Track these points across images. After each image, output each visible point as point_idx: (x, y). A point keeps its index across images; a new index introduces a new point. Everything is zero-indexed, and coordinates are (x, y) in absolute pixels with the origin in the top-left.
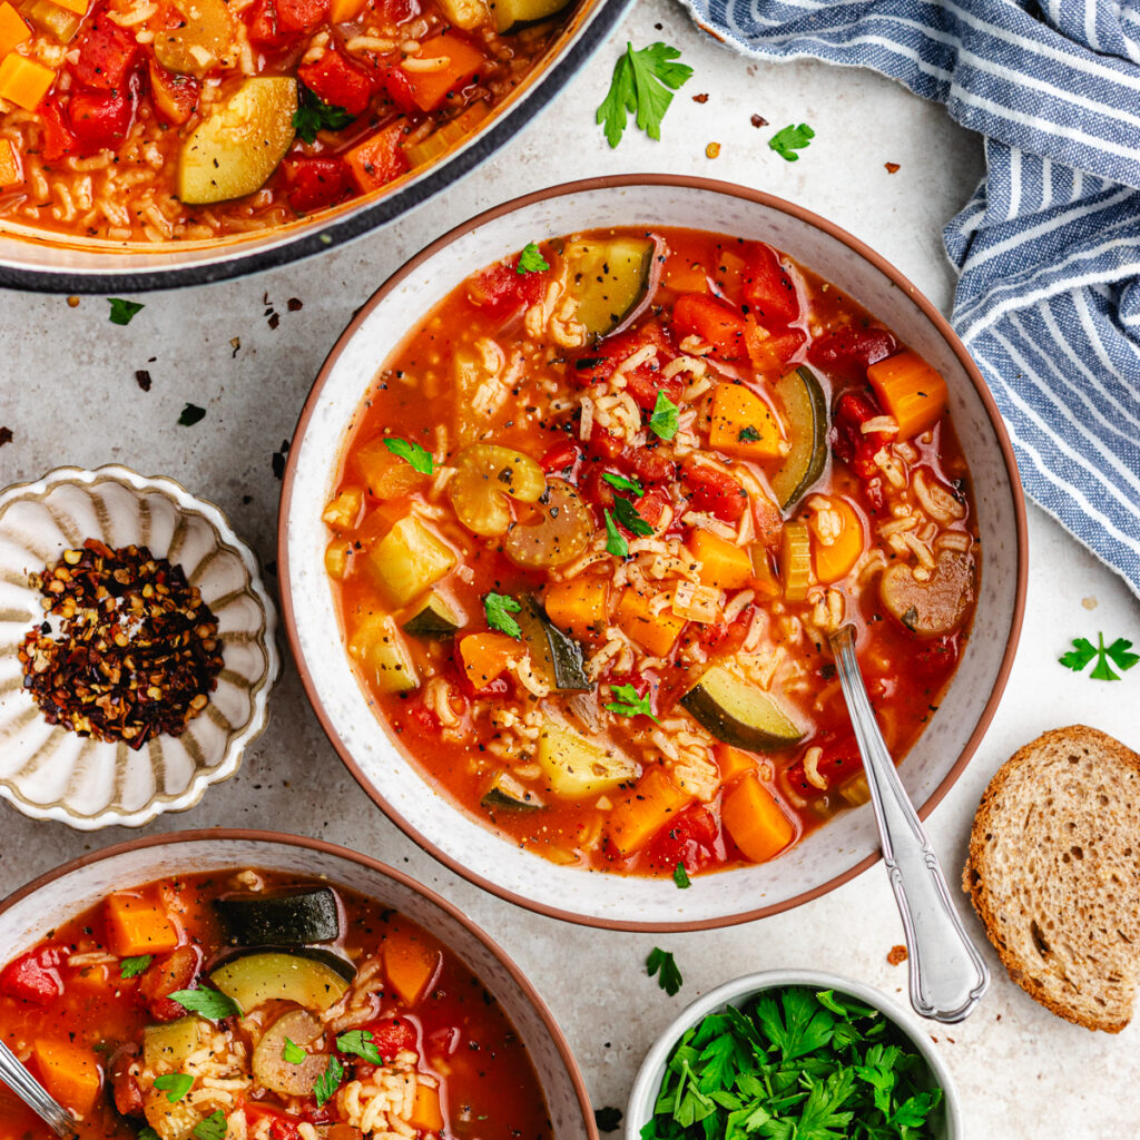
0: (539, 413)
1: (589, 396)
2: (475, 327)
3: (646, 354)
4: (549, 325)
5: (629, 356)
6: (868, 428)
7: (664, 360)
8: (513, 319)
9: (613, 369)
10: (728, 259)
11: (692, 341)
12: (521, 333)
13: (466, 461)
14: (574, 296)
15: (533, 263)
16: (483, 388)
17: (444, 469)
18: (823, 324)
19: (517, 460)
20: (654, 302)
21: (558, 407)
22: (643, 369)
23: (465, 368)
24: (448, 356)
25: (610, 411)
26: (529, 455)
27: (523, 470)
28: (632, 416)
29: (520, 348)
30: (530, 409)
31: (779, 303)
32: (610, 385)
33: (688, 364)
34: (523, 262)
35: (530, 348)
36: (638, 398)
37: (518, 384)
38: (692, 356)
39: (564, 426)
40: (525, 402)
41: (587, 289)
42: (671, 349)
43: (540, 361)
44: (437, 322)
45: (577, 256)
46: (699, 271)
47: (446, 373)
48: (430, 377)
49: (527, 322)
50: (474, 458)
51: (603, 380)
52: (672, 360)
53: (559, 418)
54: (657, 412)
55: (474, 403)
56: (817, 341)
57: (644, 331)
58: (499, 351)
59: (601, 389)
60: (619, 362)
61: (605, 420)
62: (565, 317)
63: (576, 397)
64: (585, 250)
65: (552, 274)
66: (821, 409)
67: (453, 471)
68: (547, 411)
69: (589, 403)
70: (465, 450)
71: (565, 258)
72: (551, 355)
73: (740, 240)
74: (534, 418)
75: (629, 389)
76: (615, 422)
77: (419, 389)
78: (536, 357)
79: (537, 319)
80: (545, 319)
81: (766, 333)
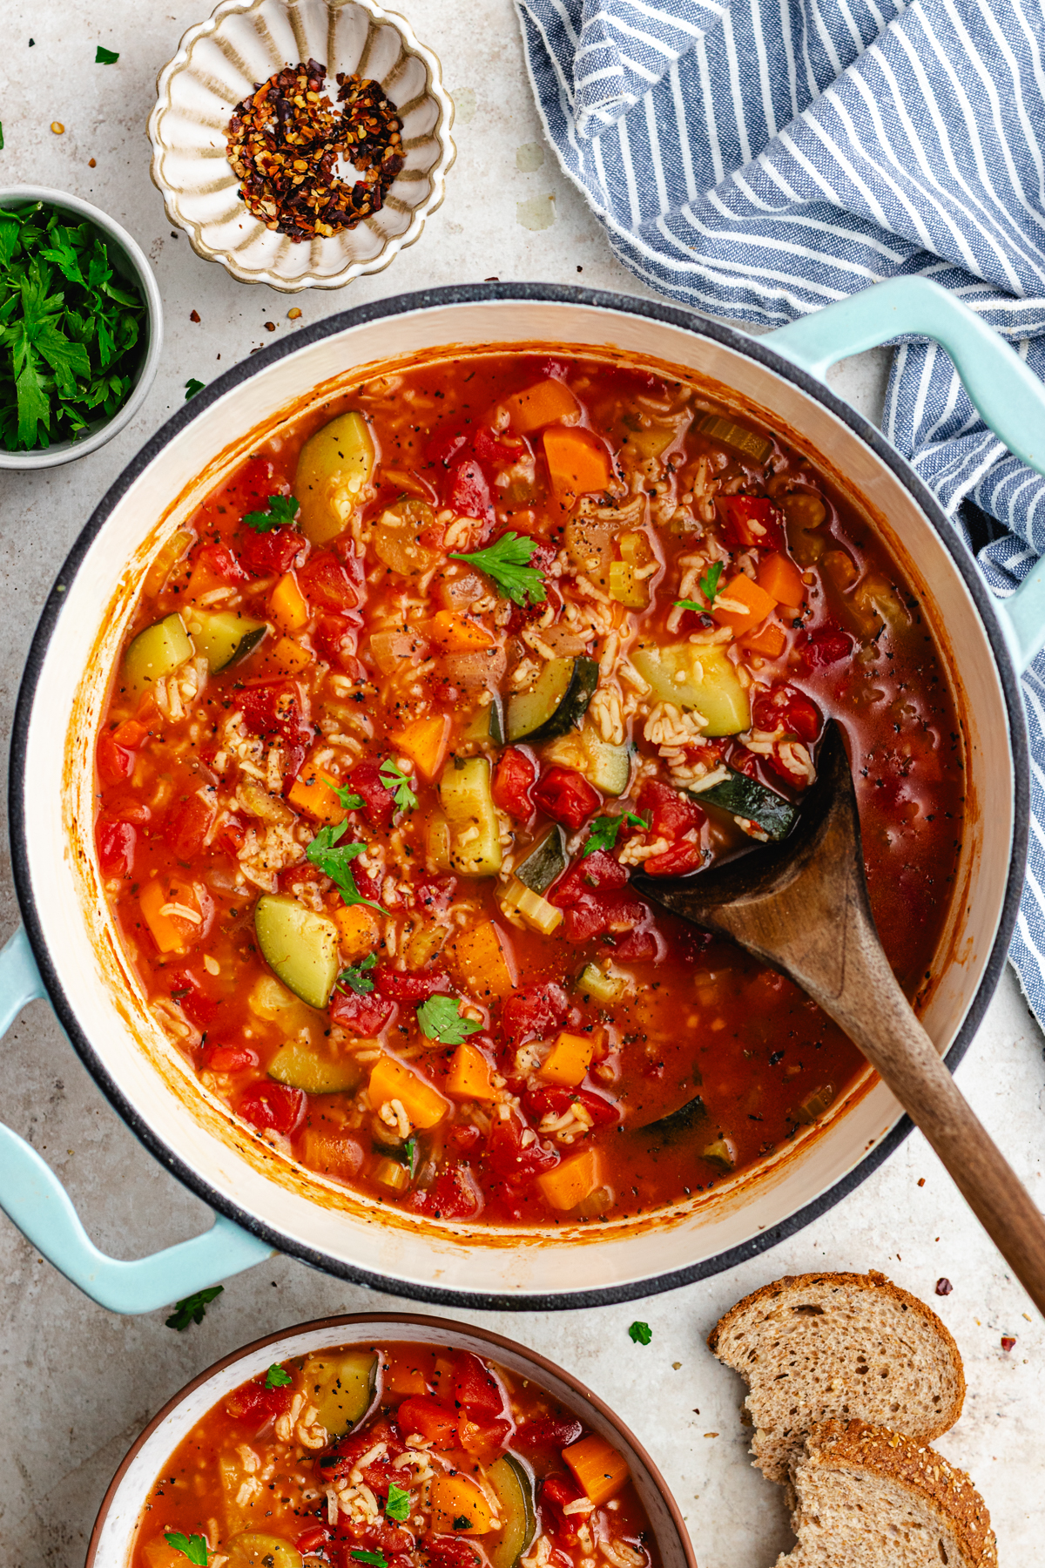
0: (292, 1502)
1: (334, 1488)
2: (234, 1435)
3: (378, 1451)
4: (295, 1430)
5: (363, 1454)
6: (571, 1509)
7: (393, 1455)
8: (265, 1428)
9: (351, 1467)
10: (442, 1365)
11: (415, 1439)
12: (273, 1438)
13: (235, 1549)
14: (315, 1405)
15: (276, 1380)
16: (244, 1487)
17: (217, 1557)
18: (524, 1413)
19: (277, 1548)
20: (381, 1403)
21: (308, 1497)
22: (376, 1465)
23: (228, 1470)
24: (213, 1462)
25: (352, 1501)
26: (287, 1539)
27: (282, 1557)
28: (370, 1504)
29: (273, 1450)
30: (285, 1500)
31: (486, 1402)
32: (350, 1480)
33: (414, 1457)
34: (270, 1379)
35: (280, 1449)
36: (373, 1489)
37: (273, 1479)
38: (418, 1451)
39: (315, 1512)
40: (279, 1495)
41: (324, 1399)
42: (398, 1444)
43: (291, 1459)
44: (201, 1434)
45: (314, 1371)
46: (418, 1374)
47: (213, 1473)
48: (198, 1479)
49: (277, 1431)
50: (241, 1546)
51: (343, 1476)
52: (399, 1454)
53: (309, 1506)
54: (390, 1501)
55: (238, 1499)
56: (520, 1428)
57: (375, 1431)
58: (254, 1455)
59: (343, 1483)
60: (355, 1460)
61: (348, 1510)
62: (308, 1424)
63: (323, 1488)
64: (321, 1367)
65: (294, 1388)
66: (527, 1488)
67: (225, 1559)
68: (300, 1500)
69: (334, 1495)
70: (233, 1539)
71: (305, 1373)
72: (299, 1453)
73: (450, 1349)
74: (289, 1507)
75: (365, 1482)
76: (356, 1511)
77: (191, 1491)
78: (287, 1456)
79: (284, 1426)
80: (292, 1425)
81: (476, 1427)
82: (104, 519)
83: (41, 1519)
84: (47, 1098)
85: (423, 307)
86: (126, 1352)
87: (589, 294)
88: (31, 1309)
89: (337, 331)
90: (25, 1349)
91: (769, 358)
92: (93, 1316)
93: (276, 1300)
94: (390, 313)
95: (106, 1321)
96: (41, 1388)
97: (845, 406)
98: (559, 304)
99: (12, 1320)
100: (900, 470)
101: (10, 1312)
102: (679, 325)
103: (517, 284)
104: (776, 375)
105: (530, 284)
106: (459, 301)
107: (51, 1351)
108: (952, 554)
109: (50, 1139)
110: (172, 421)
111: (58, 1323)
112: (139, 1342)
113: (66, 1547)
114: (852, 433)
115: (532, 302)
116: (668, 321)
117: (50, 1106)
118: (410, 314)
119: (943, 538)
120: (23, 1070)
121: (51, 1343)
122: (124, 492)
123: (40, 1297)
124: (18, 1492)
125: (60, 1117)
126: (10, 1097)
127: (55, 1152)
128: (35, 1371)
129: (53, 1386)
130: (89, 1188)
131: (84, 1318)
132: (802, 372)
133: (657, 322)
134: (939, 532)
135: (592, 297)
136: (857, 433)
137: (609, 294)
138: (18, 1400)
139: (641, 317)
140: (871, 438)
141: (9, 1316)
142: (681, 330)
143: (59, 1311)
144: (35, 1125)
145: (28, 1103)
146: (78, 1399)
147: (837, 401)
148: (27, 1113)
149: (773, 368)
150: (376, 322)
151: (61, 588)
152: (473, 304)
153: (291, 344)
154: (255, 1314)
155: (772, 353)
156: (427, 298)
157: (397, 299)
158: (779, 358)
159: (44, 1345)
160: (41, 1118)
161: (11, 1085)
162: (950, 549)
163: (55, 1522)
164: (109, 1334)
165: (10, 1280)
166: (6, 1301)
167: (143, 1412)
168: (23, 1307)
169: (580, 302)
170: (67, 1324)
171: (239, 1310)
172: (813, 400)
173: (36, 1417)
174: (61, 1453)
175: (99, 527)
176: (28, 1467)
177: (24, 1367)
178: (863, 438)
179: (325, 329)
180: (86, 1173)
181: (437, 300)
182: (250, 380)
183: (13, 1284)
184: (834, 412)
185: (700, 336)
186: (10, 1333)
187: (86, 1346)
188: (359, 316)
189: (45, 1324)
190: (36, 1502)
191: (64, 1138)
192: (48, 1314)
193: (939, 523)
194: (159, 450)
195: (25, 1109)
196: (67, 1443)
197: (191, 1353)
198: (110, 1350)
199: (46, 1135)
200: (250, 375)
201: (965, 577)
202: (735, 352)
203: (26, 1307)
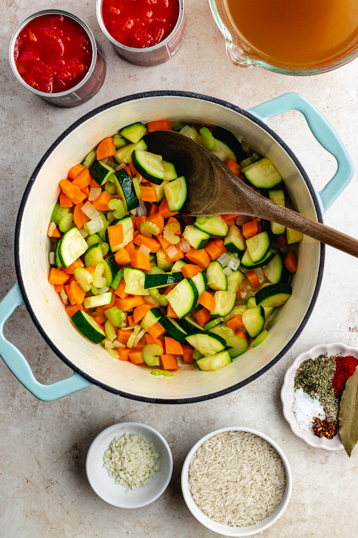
82: (46, 159)
83: (44, 477)
84: (44, 348)
85: (145, 97)
86: (69, 426)
87: (196, 95)
88: (40, 413)
89: (119, 104)
90: (38, 425)
91: (250, 116)
92: (59, 415)
93: (115, 409)
94: (135, 99)
95: (63, 416)
96: (44, 437)
97: (272, 131)
98: (186, 97)
99: (34, 416)
100: (289, 151)
101: (34, 414)
102: (223, 105)
103: (174, 91)
104: (252, 121)
105: (178, 91)
106: (156, 96)
107: (46, 426)
108: (304, 178)
109: (45, 360)
110: (68, 129)
111: (48, 417)
112: (73, 422)
113: (52, 486)
114: (274, 140)
115: (178, 97)
116: (219, 104)
117: (45, 350)
118: (141, 99)
119: (301, 173)
120: (36, 339)
121: (46, 423)
122: (53, 151)
123: (42, 409)
124: (37, 469)
125: (48, 354)
126: (33, 348)
127: (47, 364)
128: (41, 432)
129: (47, 436)
130: (57, 375)
131: (56, 415)
132: (260, 121)
133: (216, 104)
134: (300, 171)
135: (197, 96)
136: (276, 140)
137: (202, 95)
138: (36, 441)
139: (211, 102)
140: (280, 141)
141: (33, 415)
142: (223, 107)
143: (49, 413)
144: (40, 357)
145: (38, 350)
146: (55, 440)
147: (270, 130)
148: (38, 353)
149: (251, 119)
150: (131, 101)
151: (32, 179)
152: (161, 97)
153: (105, 107)
154: (109, 413)
155: (251, 115)
156: (146, 95)
157: (137, 94)
158: (253, 116)
159: (44, 424)
160: (42, 354)
161: (33, 344)
162: (303, 176)
163: (48, 478)
164: (64, 420)
165: (33, 404)
166: (32, 410)
167: (75, 443)
168: (37, 412)
169: (193, 97)
170: (51, 417)
171: (104, 412)
172: (263, 129)
173: (42, 446)
174: (50, 457)
175: (44, 161)
176: (40, 461)
177: (38, 431)
178: (278, 141)
179: (115, 103)
180: (56, 371)
181: (149, 95)
182: (92, 118)
183: (34, 405)
184: (269, 133)
185: (229, 109)
186: (34, 420)
187: (57, 424)
188: (125, 99)
189: (44, 417)
190: (43, 472)
191: (49, 360)
192: (45, 414)
193: (300, 168)
194: (63, 139)
195: (37, 352)
196: (52, 454)
197: (89, 425)
198: (64, 425)
199: (44, 359)
200: (92, 116)
201: (307, 185)
202: (240, 114)
203: (39, 412)
